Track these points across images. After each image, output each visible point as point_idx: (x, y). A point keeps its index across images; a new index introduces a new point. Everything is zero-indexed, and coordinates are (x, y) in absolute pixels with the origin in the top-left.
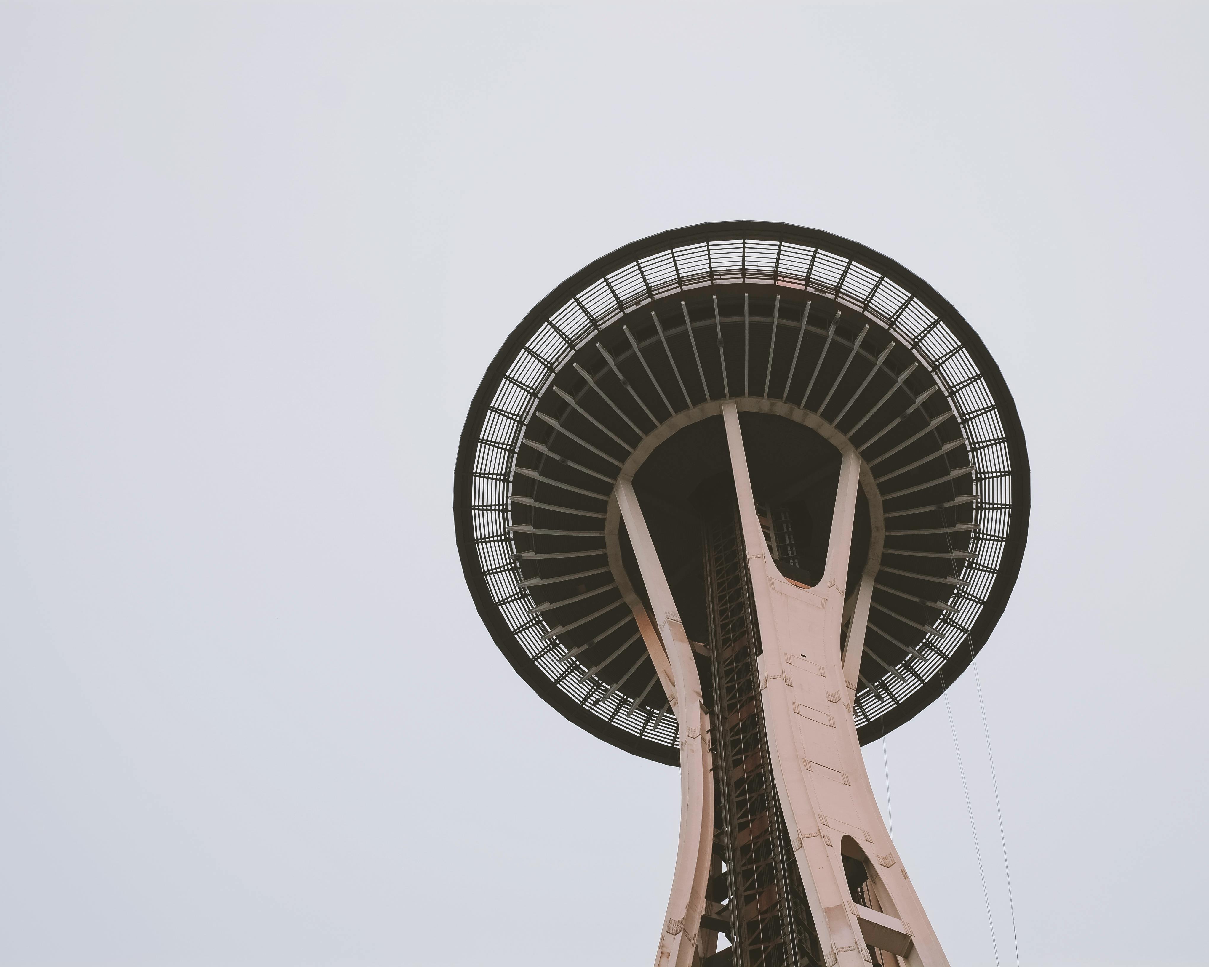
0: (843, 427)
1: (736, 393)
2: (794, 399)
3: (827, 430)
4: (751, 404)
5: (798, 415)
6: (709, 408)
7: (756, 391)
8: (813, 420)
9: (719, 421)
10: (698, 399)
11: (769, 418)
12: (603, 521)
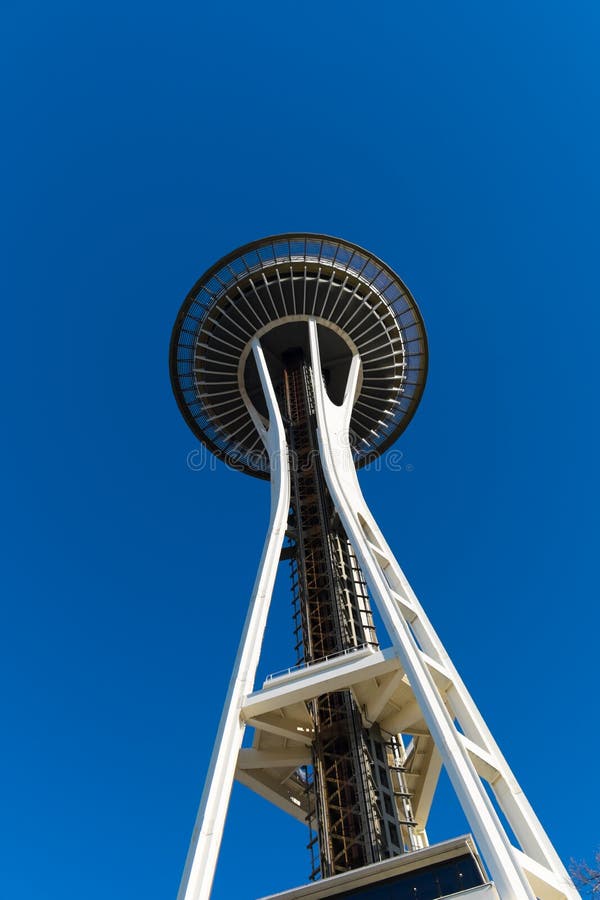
0: (357, 344)
1: (317, 314)
2: (340, 325)
3: (350, 343)
4: (322, 321)
5: (340, 332)
6: (303, 317)
7: (325, 317)
8: (345, 336)
9: (306, 325)
10: (300, 312)
11: (328, 330)
12: (241, 353)
